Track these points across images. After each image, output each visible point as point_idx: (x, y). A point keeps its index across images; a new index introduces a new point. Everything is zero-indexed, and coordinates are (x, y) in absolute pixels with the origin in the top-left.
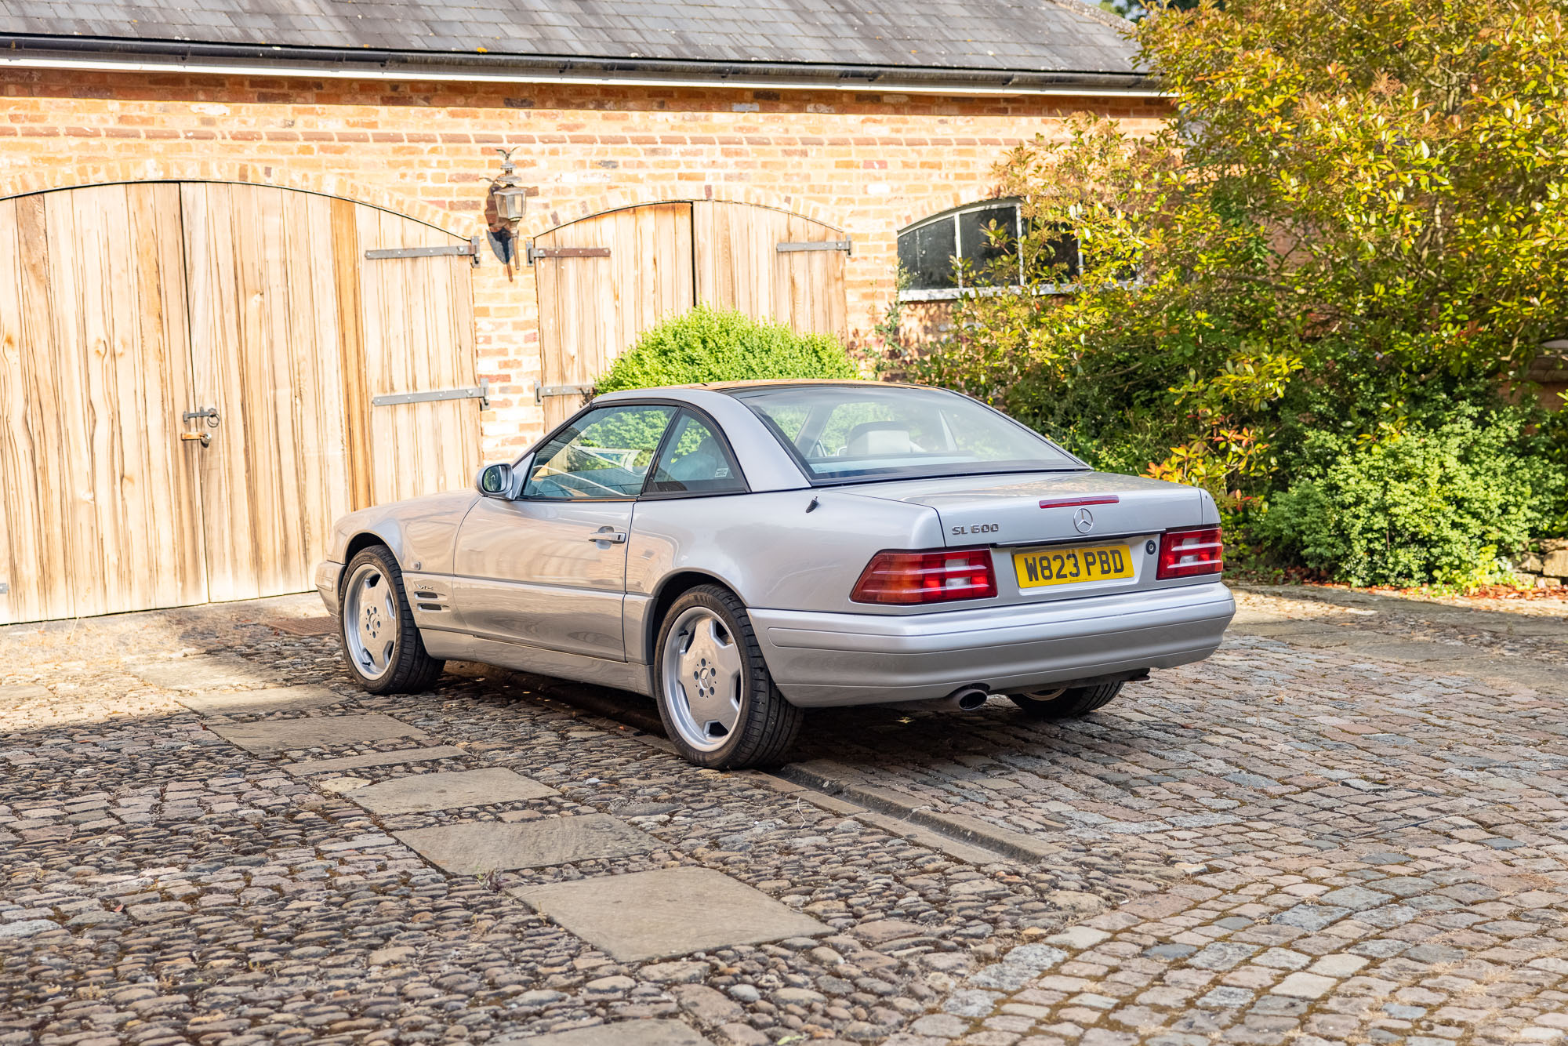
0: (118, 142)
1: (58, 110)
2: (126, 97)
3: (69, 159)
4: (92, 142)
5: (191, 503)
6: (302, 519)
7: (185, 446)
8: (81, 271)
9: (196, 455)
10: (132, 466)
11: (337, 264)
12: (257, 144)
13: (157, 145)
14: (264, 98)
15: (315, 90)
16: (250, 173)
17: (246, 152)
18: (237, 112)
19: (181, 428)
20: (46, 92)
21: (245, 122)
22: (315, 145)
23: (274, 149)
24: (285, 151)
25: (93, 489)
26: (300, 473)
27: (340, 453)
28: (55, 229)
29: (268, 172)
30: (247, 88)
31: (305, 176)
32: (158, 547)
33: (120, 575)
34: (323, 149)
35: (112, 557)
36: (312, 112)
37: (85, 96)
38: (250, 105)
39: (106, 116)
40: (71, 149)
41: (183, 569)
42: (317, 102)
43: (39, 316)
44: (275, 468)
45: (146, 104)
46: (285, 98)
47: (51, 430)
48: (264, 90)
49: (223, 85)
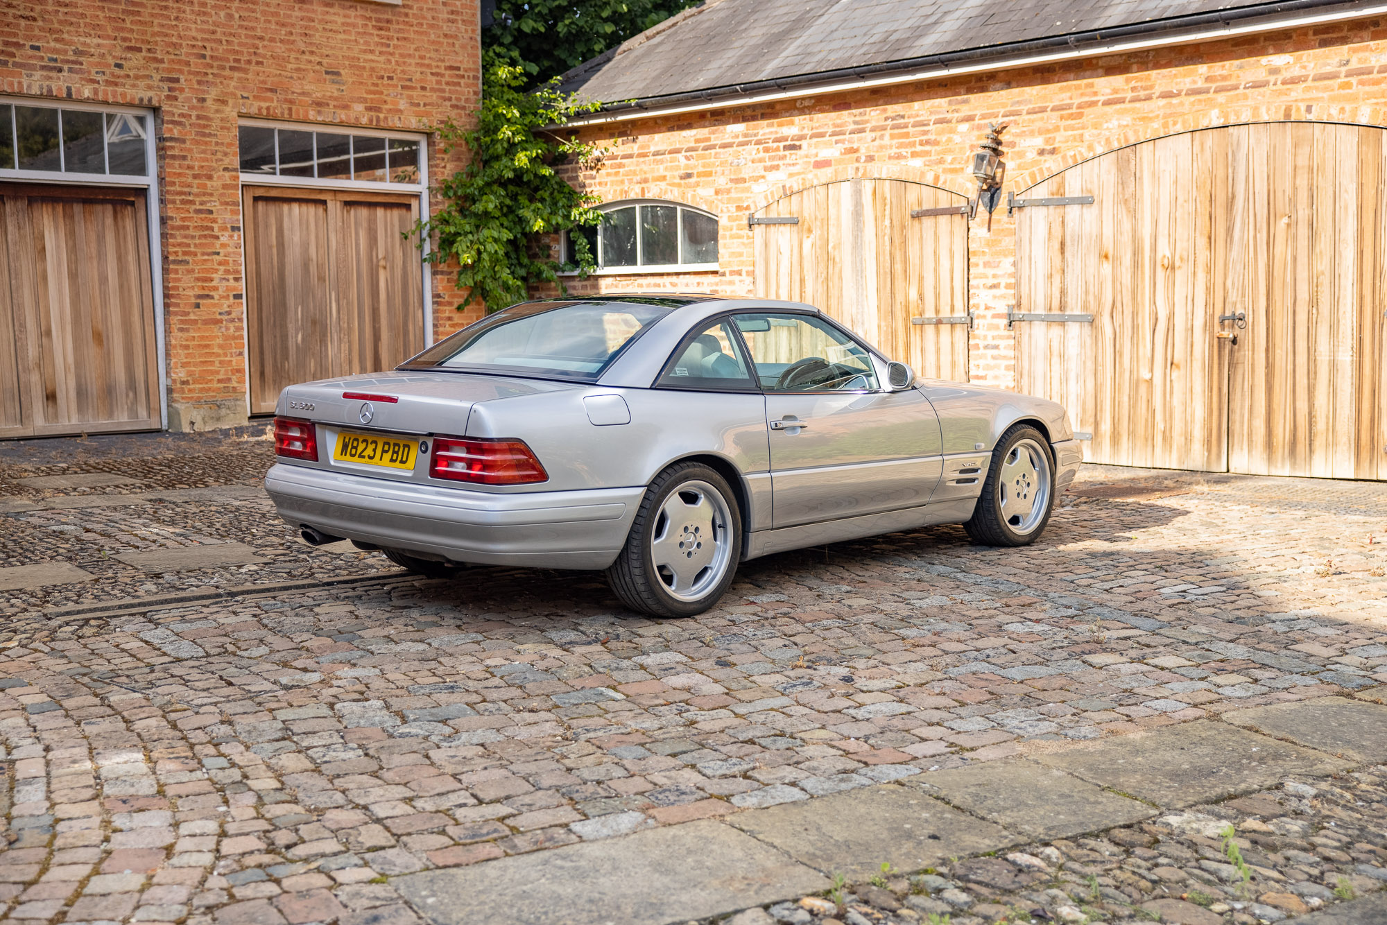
0: (1192, 98)
1: (1161, 79)
2: (1213, 61)
3: (1158, 116)
4: (1175, 101)
5: (1220, 389)
6: (1310, 413)
7: (1219, 342)
8: (1156, 203)
9: (1227, 351)
10: (1178, 357)
11: (1361, 186)
12: (1303, 85)
13: (1221, 98)
14: (1324, 44)
15: (1372, 29)
16: (1293, 113)
17: (1293, 94)
18: (1299, 59)
19: (1217, 328)
20: (1157, 66)
21: (1305, 67)
22: (1354, 80)
23: (1317, 88)
24: (1326, 89)
25: (1152, 370)
26: (1312, 374)
27: (1349, 359)
28: (1141, 171)
29: (1309, 109)
30: (1311, 37)
31: (1342, 110)
32: (1192, 421)
33: (1164, 439)
34: (1362, 83)
35: (1160, 426)
36: (1367, 49)
37: (1183, 65)
38: (1311, 52)
39: (1196, 78)
40: (1159, 108)
41: (1209, 442)
42: (1373, 39)
43: (1126, 238)
44: (1290, 367)
45: (1227, 63)
46: (1344, 40)
47: (1128, 323)
48: (1325, 36)
49: (1290, 37)
